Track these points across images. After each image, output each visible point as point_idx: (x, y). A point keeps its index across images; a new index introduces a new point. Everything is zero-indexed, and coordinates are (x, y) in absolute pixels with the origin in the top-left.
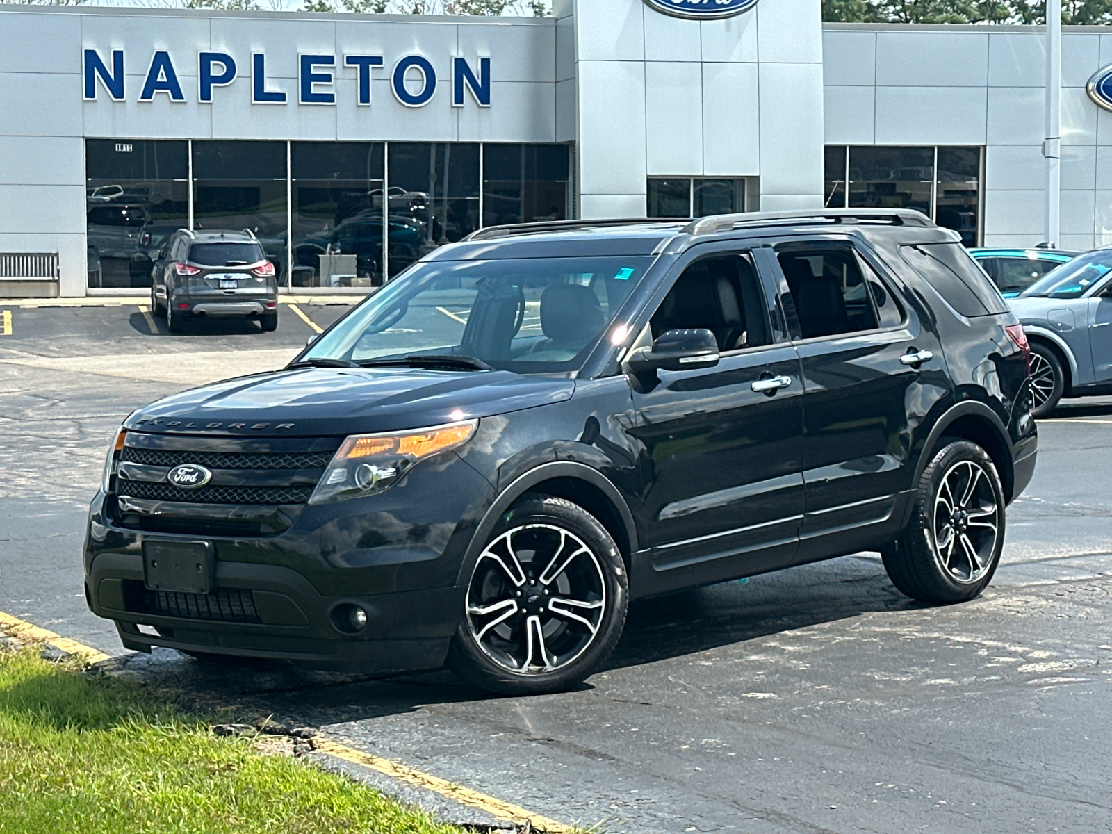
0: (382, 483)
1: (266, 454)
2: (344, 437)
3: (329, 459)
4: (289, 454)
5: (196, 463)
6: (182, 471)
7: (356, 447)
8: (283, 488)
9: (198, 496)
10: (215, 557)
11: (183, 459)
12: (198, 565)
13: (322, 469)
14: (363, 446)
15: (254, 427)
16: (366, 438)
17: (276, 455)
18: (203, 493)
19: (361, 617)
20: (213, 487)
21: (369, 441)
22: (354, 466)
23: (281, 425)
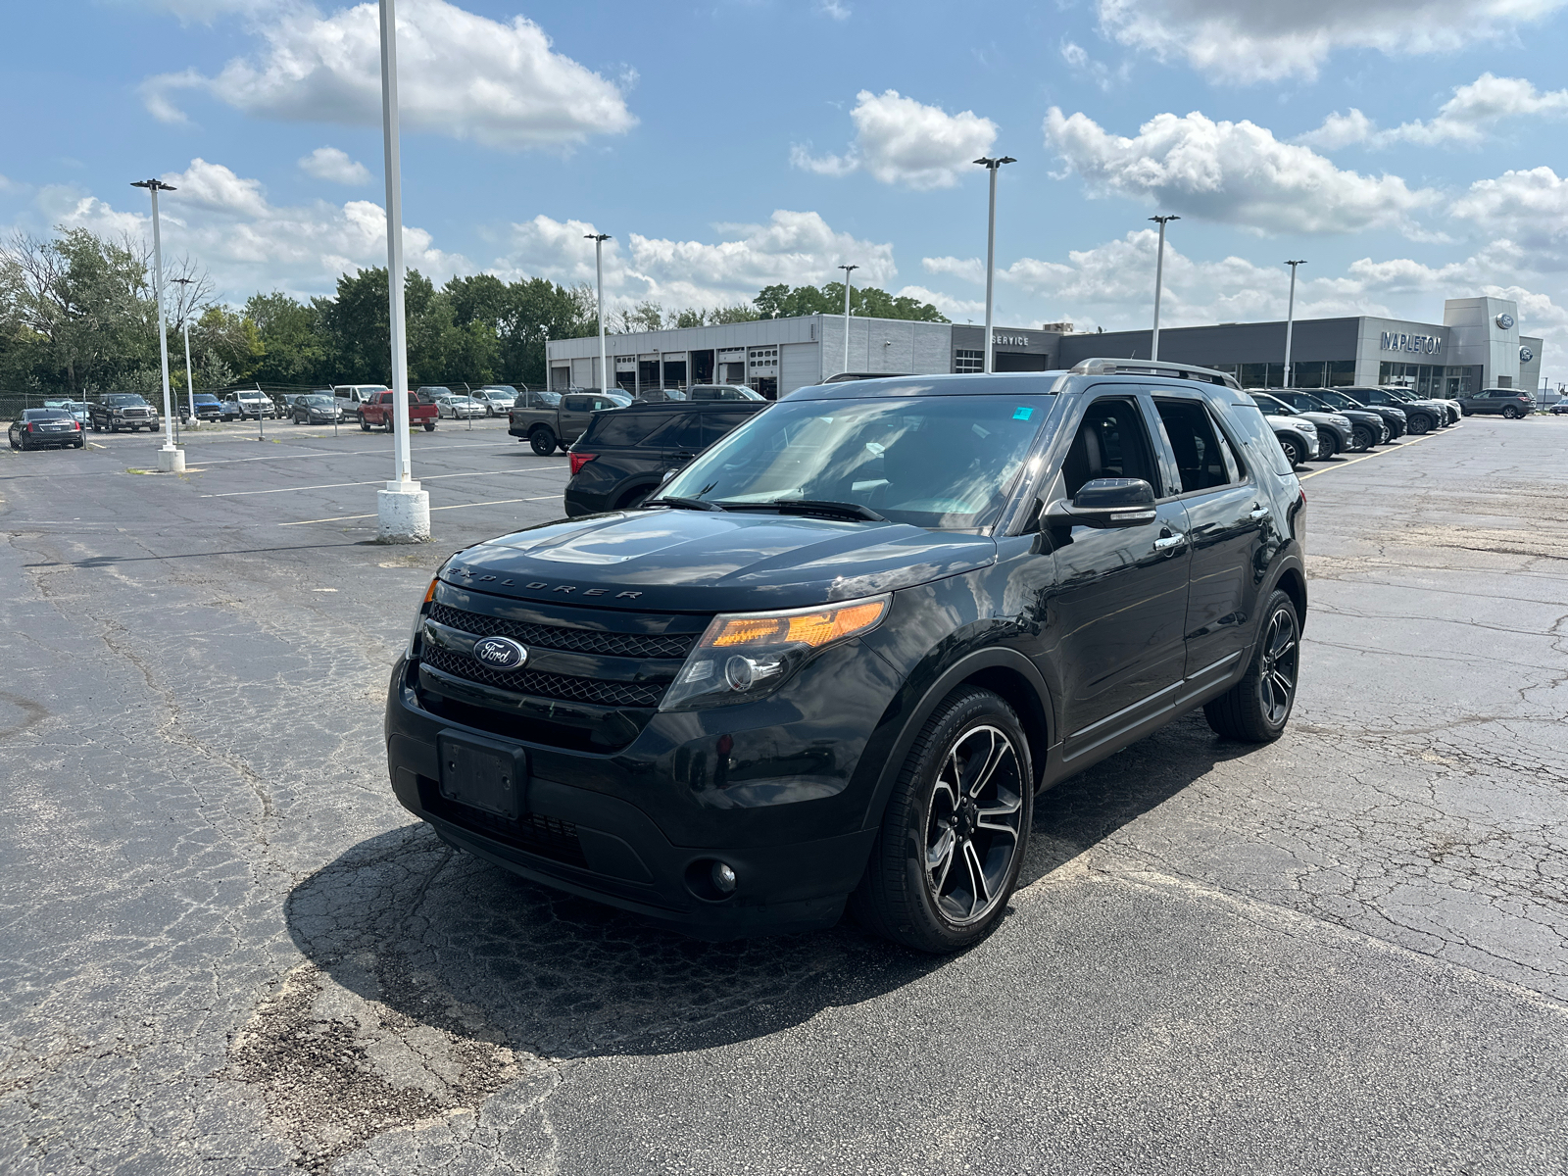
0: (763, 683)
1: (602, 633)
2: (714, 614)
3: (690, 646)
4: (634, 636)
5: (508, 636)
6: (492, 645)
7: (729, 631)
8: (624, 684)
9: (511, 682)
10: (528, 769)
11: (496, 627)
12: (505, 779)
13: (680, 659)
14: (739, 630)
15: (587, 593)
16: (742, 619)
17: (616, 635)
18: (517, 679)
19: (729, 875)
20: (530, 671)
21: (746, 622)
22: (722, 658)
23: (624, 593)
